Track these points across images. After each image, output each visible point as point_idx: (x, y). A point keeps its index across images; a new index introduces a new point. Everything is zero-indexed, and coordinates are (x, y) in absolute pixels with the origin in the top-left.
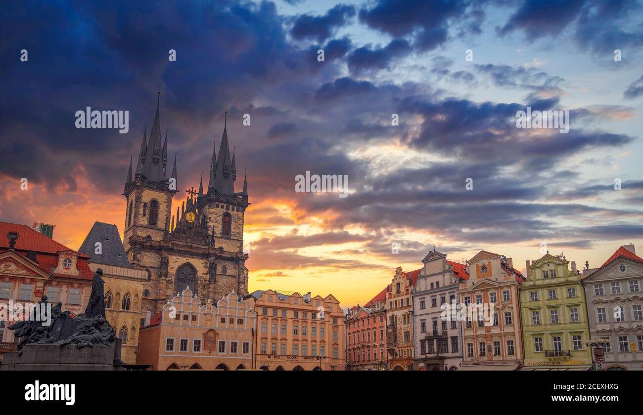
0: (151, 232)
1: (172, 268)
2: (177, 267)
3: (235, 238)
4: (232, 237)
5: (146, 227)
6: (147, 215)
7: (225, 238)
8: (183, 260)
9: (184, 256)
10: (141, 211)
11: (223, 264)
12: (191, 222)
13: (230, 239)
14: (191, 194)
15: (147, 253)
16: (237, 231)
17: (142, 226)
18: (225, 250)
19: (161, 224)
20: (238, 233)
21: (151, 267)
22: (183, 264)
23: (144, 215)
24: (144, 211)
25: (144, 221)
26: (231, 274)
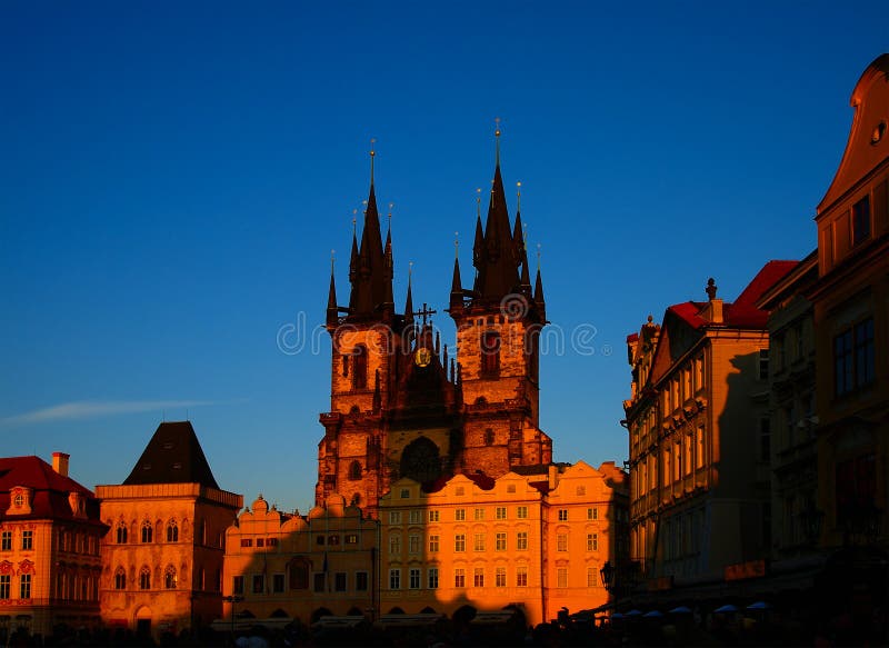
0: (356, 400)
1: (396, 451)
2: (402, 448)
3: (508, 375)
4: (504, 374)
5: (351, 394)
6: (349, 375)
7: (488, 380)
8: (413, 435)
9: (413, 428)
10: (341, 370)
11: (487, 426)
12: (423, 365)
13: (498, 379)
14: (422, 316)
15: (353, 436)
16: (510, 360)
17: (344, 394)
18: (489, 401)
19: (371, 383)
20: (515, 364)
21: (361, 457)
22: (412, 442)
23: (345, 375)
24: (346, 368)
25: (346, 385)
26: (502, 443)
